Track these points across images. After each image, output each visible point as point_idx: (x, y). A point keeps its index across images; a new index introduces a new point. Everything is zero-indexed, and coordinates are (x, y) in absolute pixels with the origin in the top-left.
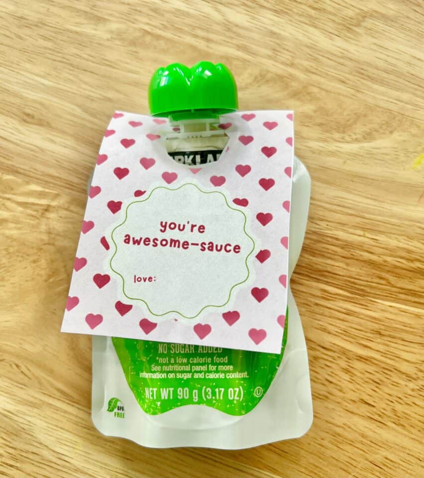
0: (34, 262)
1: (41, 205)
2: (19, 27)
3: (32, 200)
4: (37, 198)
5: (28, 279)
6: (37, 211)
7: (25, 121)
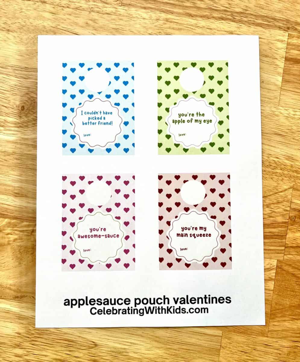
0: (32, 254)
1: (30, 230)
2: (5, 156)
3: (25, 229)
4: (27, 227)
5: (30, 261)
6: (29, 233)
7: (16, 196)
